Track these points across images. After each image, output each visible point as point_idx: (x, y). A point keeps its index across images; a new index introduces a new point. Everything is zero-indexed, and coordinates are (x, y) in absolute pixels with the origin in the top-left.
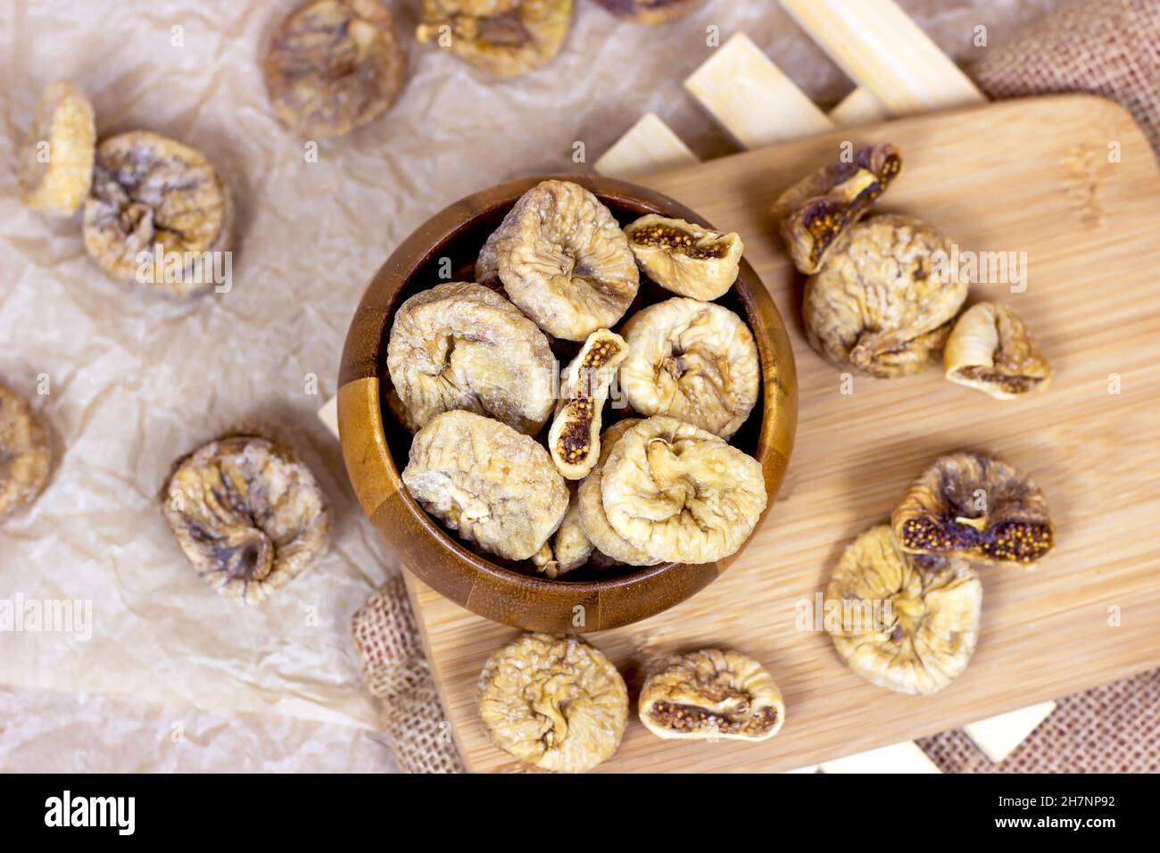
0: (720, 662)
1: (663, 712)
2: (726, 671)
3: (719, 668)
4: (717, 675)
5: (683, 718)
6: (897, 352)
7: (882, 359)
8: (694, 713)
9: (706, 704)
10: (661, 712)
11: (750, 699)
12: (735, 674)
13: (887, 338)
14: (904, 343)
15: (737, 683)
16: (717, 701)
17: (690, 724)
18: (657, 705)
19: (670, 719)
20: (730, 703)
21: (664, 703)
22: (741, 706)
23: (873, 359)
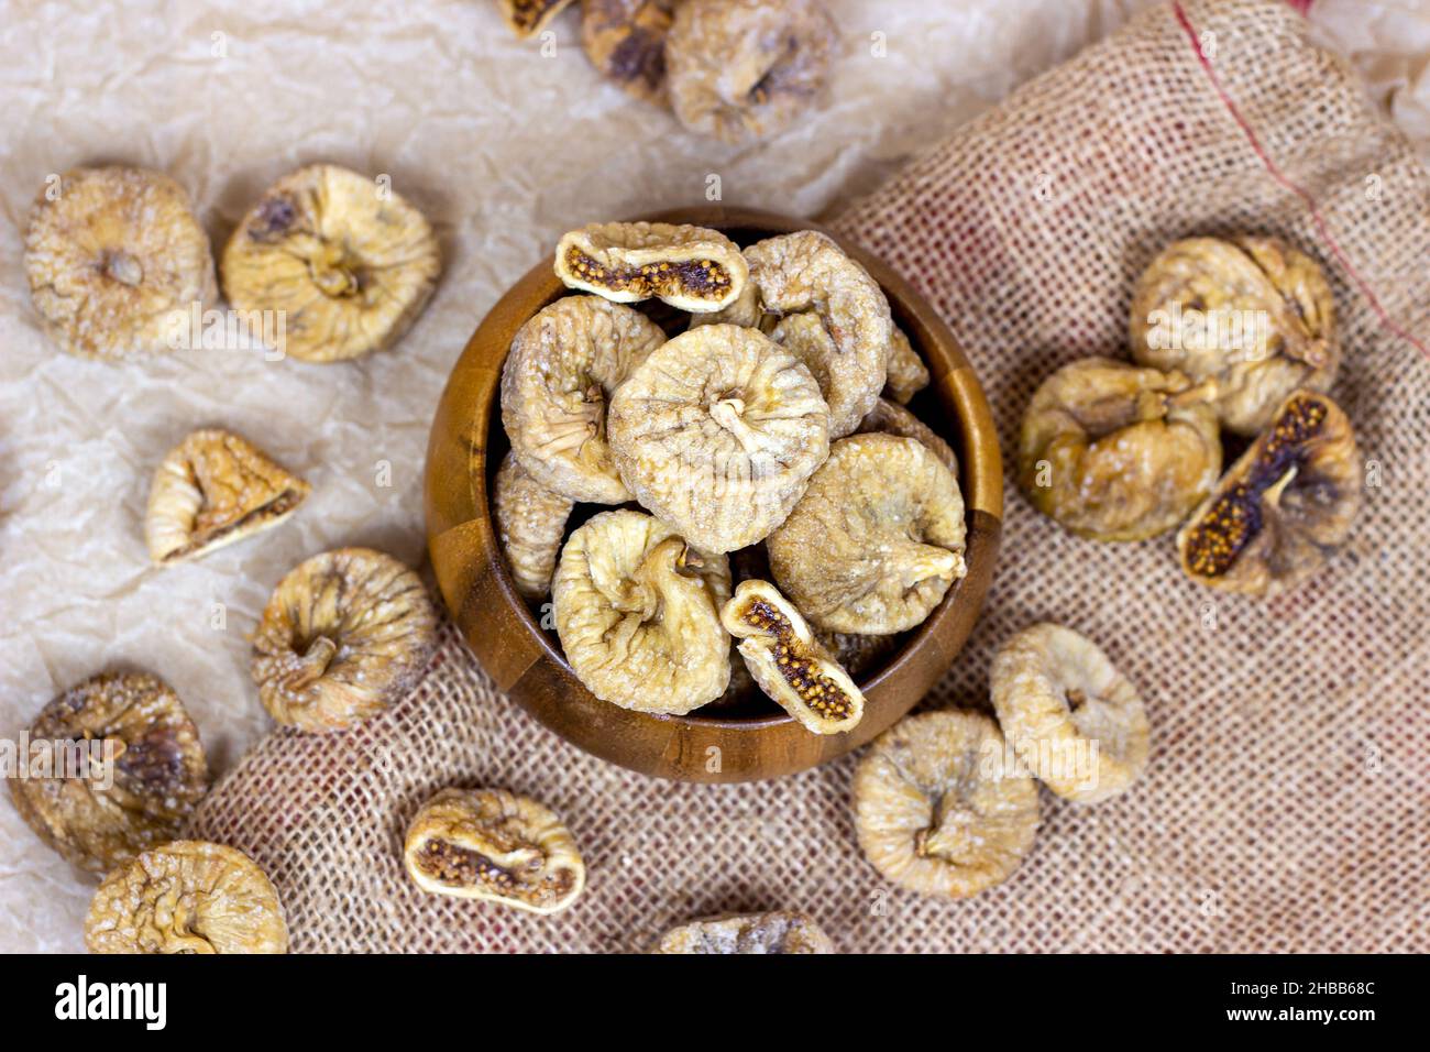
0: (510, 806)
1: (435, 855)
2: (516, 816)
3: (507, 813)
4: (505, 821)
5: (459, 866)
6: (1300, 309)
7: (1314, 324)
8: (474, 862)
9: (490, 852)
10: (433, 853)
11: (546, 856)
12: (527, 823)
13: (1286, 325)
14: (1287, 301)
15: (530, 833)
16: (504, 851)
17: (465, 877)
18: (431, 842)
19: (443, 865)
20: (522, 856)
21: (440, 843)
22: (532, 862)
23: (1317, 336)
